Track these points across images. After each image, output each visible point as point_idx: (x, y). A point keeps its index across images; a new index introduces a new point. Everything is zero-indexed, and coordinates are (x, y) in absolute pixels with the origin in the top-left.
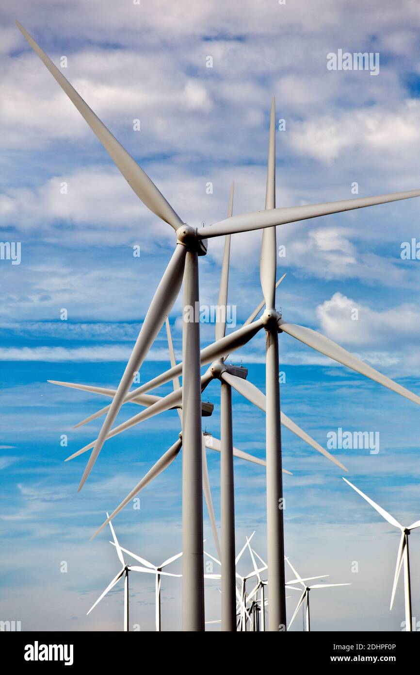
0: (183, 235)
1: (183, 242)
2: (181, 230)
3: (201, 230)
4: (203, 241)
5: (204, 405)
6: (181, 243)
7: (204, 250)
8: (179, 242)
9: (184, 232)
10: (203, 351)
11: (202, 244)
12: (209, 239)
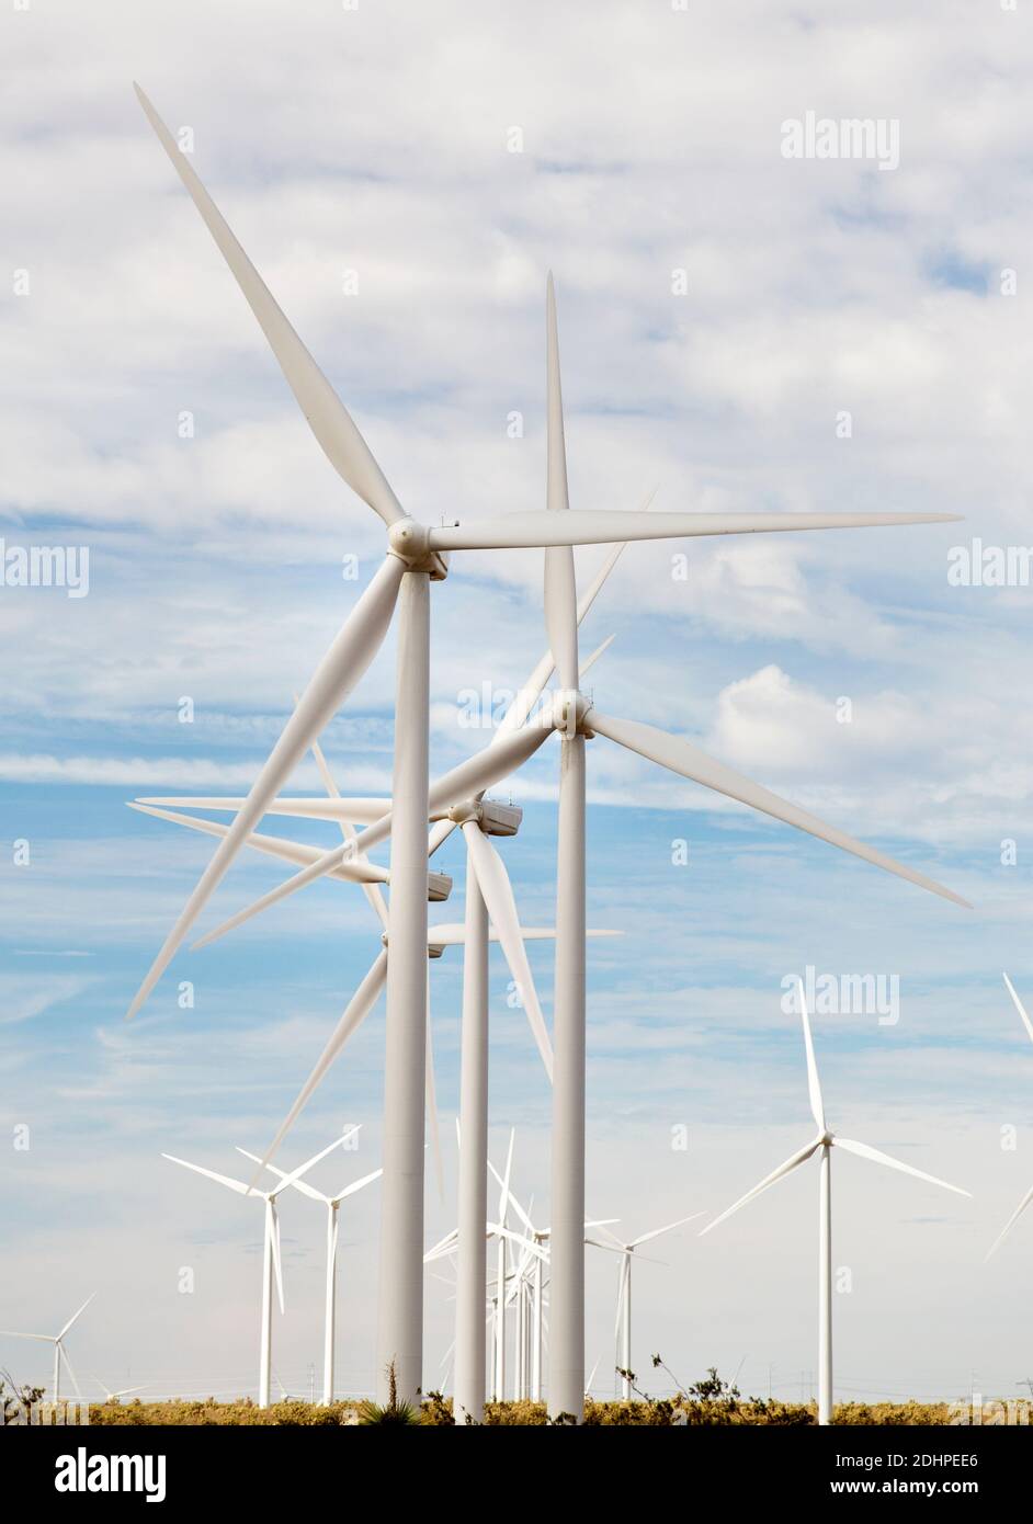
0: (401, 538)
1: (399, 552)
2: (398, 529)
3: (440, 533)
4: (441, 553)
5: (434, 880)
6: (395, 553)
7: (443, 571)
8: (391, 550)
9: (404, 534)
10: (436, 783)
11: (439, 557)
12: (452, 553)
